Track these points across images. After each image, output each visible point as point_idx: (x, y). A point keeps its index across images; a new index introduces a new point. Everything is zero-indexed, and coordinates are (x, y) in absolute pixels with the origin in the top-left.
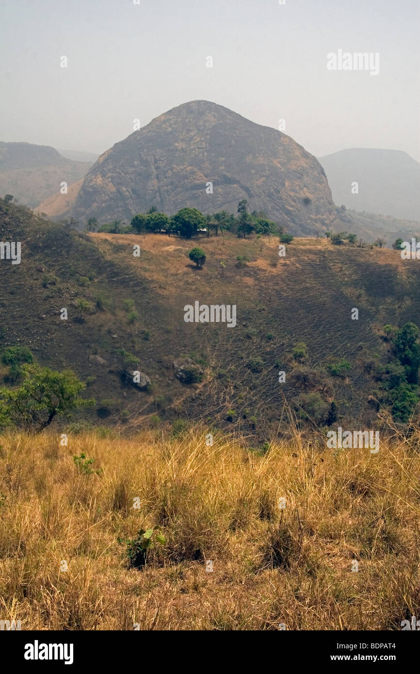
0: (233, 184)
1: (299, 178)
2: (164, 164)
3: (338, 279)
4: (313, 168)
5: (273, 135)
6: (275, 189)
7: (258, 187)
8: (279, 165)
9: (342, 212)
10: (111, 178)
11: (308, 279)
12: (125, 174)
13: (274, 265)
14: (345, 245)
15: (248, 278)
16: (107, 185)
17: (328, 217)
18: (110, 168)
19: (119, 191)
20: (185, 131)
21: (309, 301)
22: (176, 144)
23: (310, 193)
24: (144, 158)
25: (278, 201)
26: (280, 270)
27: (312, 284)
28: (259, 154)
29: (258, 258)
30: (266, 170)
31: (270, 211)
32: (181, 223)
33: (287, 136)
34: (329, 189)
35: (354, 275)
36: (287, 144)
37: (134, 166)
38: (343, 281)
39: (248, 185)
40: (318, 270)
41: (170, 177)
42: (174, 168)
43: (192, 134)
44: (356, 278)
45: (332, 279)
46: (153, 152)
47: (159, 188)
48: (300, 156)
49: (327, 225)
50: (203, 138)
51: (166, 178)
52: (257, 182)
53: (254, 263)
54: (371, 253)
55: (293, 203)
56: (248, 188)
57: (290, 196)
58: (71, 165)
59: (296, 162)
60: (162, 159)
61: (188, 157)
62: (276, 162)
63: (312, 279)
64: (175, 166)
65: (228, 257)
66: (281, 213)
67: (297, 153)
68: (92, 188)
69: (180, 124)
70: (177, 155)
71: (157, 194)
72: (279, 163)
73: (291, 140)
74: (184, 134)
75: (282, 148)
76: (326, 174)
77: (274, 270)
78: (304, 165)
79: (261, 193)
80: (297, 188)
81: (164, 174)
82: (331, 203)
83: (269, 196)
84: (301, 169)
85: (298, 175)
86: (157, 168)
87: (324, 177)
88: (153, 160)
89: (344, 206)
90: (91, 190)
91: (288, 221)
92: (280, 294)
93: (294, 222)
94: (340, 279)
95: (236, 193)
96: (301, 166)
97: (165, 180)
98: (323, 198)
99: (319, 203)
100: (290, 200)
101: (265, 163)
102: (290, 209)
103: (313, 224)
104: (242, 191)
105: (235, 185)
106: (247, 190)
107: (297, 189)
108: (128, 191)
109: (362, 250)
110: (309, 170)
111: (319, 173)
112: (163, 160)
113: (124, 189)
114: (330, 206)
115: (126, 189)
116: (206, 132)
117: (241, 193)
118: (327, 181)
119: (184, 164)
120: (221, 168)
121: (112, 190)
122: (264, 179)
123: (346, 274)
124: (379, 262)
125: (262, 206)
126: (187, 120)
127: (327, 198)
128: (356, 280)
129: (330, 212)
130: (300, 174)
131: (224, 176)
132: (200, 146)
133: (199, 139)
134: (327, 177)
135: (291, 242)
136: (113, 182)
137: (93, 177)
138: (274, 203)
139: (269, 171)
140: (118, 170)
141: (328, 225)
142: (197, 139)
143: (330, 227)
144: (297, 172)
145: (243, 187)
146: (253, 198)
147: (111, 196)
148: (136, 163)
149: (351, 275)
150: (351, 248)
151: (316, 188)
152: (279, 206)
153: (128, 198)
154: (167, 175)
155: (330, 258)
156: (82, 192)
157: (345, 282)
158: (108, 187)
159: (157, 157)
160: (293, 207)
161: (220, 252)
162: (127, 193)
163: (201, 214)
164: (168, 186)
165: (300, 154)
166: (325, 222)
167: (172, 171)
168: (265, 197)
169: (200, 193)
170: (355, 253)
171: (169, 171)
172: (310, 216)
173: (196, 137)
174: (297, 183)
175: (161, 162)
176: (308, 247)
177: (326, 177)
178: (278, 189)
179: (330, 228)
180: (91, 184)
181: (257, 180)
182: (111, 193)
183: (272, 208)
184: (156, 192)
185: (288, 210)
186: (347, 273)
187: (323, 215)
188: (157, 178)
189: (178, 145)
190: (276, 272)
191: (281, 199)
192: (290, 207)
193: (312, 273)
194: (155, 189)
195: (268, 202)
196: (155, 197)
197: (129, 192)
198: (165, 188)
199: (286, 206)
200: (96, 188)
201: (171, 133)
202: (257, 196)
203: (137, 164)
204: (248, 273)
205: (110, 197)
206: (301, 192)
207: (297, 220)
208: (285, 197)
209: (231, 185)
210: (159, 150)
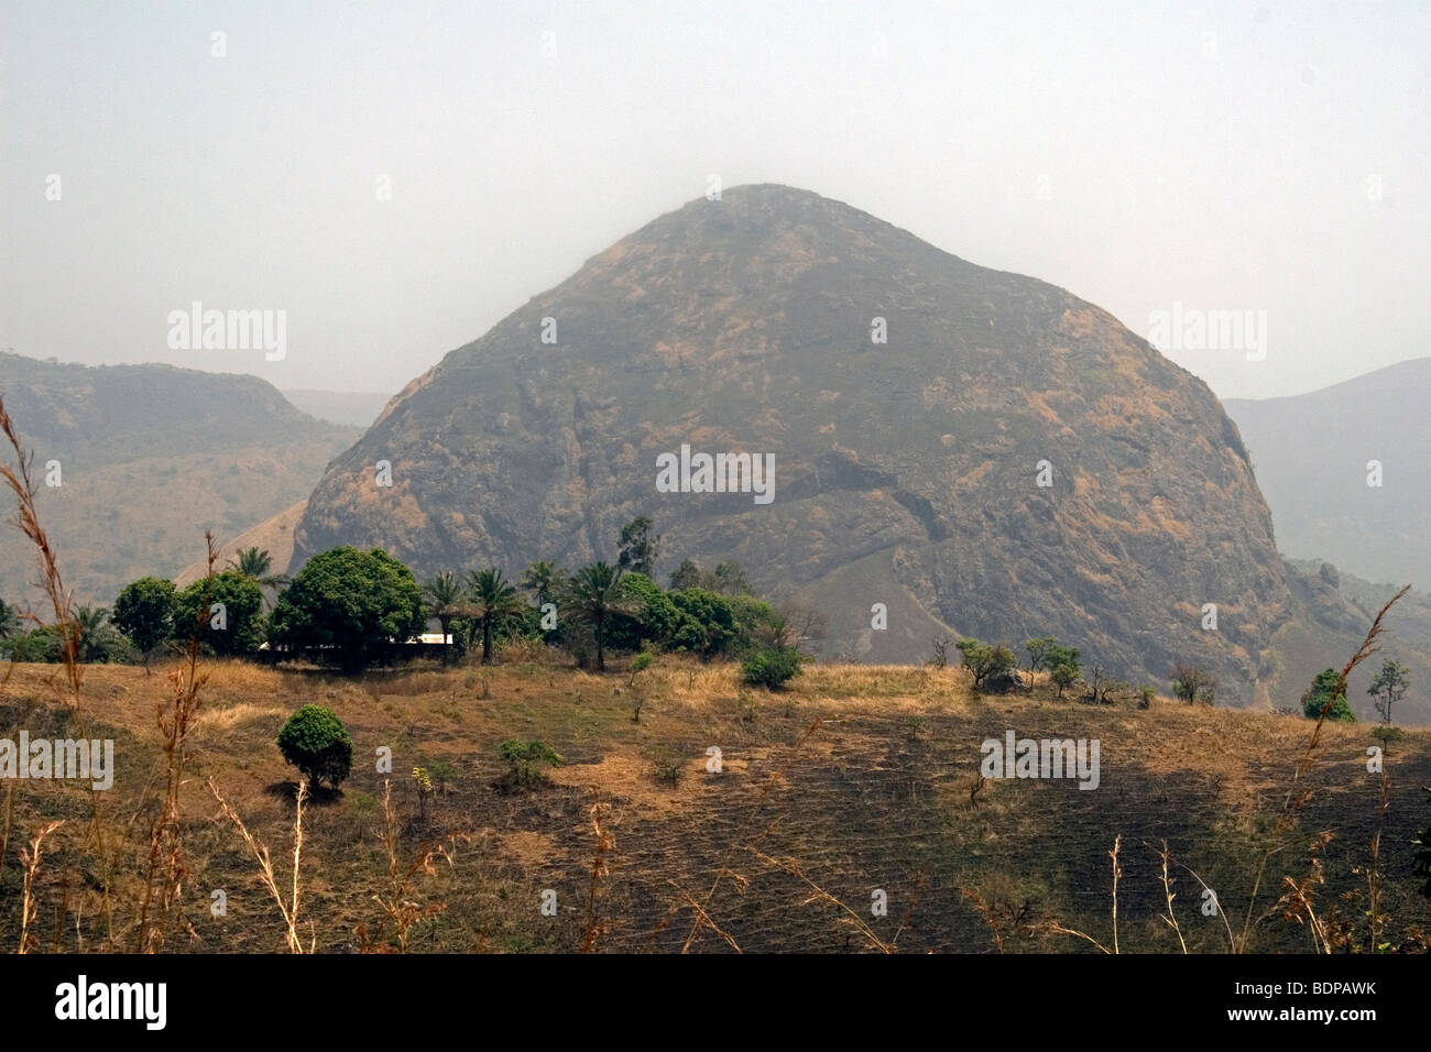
0: (870, 488)
1: (1133, 462)
2: (610, 421)
3: (952, 837)
4: (1190, 422)
5: (1030, 301)
6: (1033, 506)
7: (966, 497)
8: (1052, 415)
9: (1322, 590)
10: (412, 477)
11: (803, 838)
12: (464, 463)
13: (669, 780)
14: (1027, 691)
15: (529, 837)
16: (396, 504)
17: (1253, 608)
18: (408, 440)
19: (436, 524)
20: (696, 296)
21: (777, 933)
22: (661, 347)
23: (1177, 517)
24: (538, 401)
25: (1046, 548)
26: (689, 798)
27: (818, 858)
28: (974, 374)
29: (609, 749)
30: (1000, 432)
31: (1015, 588)
32: (311, 609)
33: (1089, 306)
34: (1261, 501)
35: (1027, 821)
36: (1085, 335)
37: (498, 431)
38: (973, 846)
39: (927, 490)
40: (870, 796)
41: (628, 468)
42: (647, 433)
43: (721, 305)
44: (1036, 831)
45: (921, 838)
46: (570, 377)
47: (587, 511)
48: (1136, 377)
49: (1250, 643)
50: (760, 321)
51: (614, 472)
52: (963, 480)
53: (585, 771)
54: (1129, 727)
55: (1107, 558)
56: (927, 503)
57: (1095, 531)
58: (329, 440)
59: (1120, 400)
60: (603, 403)
61: (700, 392)
62: (1037, 402)
63: (822, 838)
64: (648, 425)
65: (476, 749)
66: (1059, 598)
67: (1128, 368)
68: (339, 518)
69: (680, 274)
70: (658, 386)
71: (583, 532)
72: (1054, 404)
73: (1104, 318)
74: (691, 308)
75: (1067, 350)
76: (1247, 447)
77: (663, 800)
78: (1154, 410)
79: (979, 523)
80: (1125, 500)
81: (610, 458)
82: (1264, 555)
83: (1012, 533)
84: (1138, 428)
85: (1130, 449)
86: (584, 436)
87: (1236, 458)
88: (570, 408)
89: (1332, 567)
90: (335, 524)
91: (1090, 625)
92: (653, 902)
93: (1111, 627)
94: (961, 837)
95: (879, 524)
96: (1140, 417)
97: (612, 479)
98: (1229, 538)
99: (1216, 555)
100: (1095, 545)
101: (994, 407)
102: (1097, 578)
103: (1193, 639)
104: (905, 514)
105: (878, 494)
106: (922, 509)
107: (1125, 504)
108: (471, 524)
109: (1092, 715)
110: (1175, 429)
111: (1213, 444)
112: (608, 406)
113: (459, 517)
114: (1261, 569)
115: (466, 518)
116: (774, 296)
117: (899, 520)
118: (1250, 472)
119: (687, 419)
120: (823, 429)
121: (412, 524)
122: (989, 465)
123: (996, 815)
124: (1148, 765)
125: (982, 571)
126: (705, 258)
127: (1247, 536)
128: (1034, 841)
129: (1263, 589)
130: (1135, 448)
131: (836, 459)
132: (747, 352)
133: (745, 325)
134: (1251, 456)
135: (787, 683)
136: (417, 494)
137: (347, 474)
138: (1031, 558)
139: (1008, 434)
140: (437, 446)
141: (1253, 641)
142: (737, 326)
143: (1262, 648)
144: (1122, 439)
145: (905, 499)
146: (947, 542)
147: (409, 545)
148: (505, 418)
149: (1014, 818)
150: (1047, 705)
151: (1200, 498)
152: (1050, 570)
153: (472, 552)
154: (619, 459)
155: (940, 746)
156: (304, 533)
157: (982, 847)
158: (399, 509)
159: (586, 398)
160: (1106, 570)
161: (450, 727)
162: (468, 534)
163: (402, 573)
164: (621, 502)
165: (1140, 371)
166: (1244, 628)
167: (636, 443)
168: (995, 535)
169: (743, 527)
170: (1057, 725)
171: (628, 445)
172: (1176, 606)
173: (734, 319)
174: (1122, 480)
175: (597, 412)
176: (857, 702)
177: (1244, 455)
178: (1047, 504)
179: (1263, 653)
180: (337, 503)
181: (962, 473)
182: (409, 532)
183: (1021, 577)
184: (578, 526)
185: (1088, 583)
186: (1000, 809)
187: (1231, 604)
188: (584, 471)
189: (668, 348)
190: (669, 806)
191: (1060, 542)
192: (1093, 568)
193: (830, 810)
194: (575, 514)
195: (1007, 556)
196: (572, 545)
197: (476, 529)
198: (611, 508)
199: (1079, 569)
200: (354, 516)
201: (641, 305)
202: (964, 530)
203: (511, 422)
204: (537, 812)
205: (403, 548)
206: (1142, 516)
207: (1123, 622)
208: (1074, 533)
209: (862, 494)
210: (592, 369)
